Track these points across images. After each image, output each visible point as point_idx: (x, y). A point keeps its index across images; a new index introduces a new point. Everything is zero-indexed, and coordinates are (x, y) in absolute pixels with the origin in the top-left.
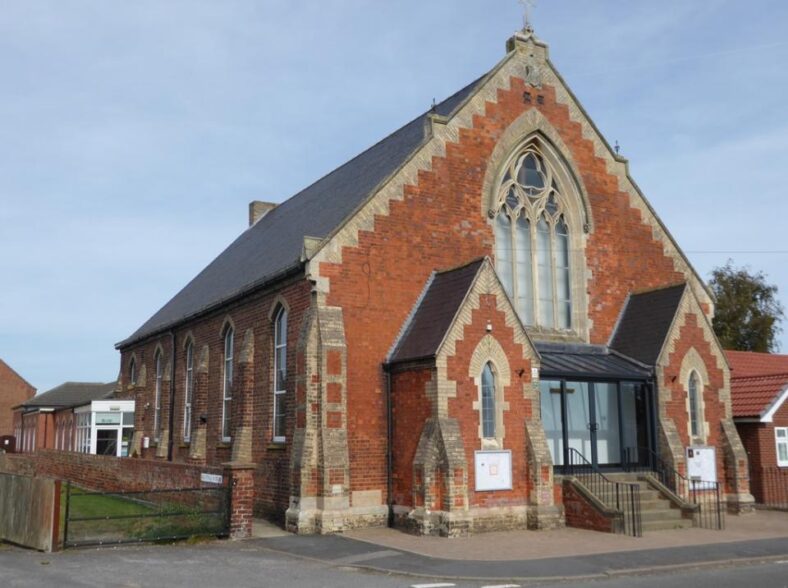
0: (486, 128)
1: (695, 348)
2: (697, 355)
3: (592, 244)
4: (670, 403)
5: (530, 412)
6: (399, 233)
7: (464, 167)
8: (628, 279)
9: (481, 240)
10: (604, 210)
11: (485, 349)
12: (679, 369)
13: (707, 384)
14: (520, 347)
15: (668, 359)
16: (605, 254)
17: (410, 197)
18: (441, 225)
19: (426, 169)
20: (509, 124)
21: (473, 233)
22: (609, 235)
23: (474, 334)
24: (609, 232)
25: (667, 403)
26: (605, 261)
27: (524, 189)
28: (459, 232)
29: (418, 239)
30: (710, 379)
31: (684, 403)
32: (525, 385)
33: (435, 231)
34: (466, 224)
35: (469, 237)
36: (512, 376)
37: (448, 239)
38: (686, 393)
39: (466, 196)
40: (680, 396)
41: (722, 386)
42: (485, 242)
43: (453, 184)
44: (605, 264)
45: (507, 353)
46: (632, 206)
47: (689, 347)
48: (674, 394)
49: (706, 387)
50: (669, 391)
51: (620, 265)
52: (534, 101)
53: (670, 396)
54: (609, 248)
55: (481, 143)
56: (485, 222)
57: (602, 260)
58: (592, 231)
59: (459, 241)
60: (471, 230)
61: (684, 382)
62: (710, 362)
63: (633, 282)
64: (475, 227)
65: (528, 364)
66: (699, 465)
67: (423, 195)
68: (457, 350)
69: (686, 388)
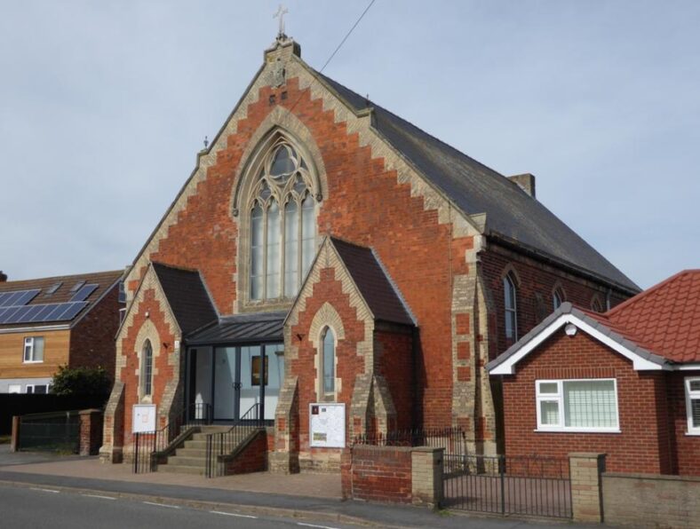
0: (238, 142)
1: (331, 303)
2: (333, 310)
3: (326, 210)
4: (296, 360)
5: (172, 375)
6: (173, 248)
7: (218, 182)
8: (362, 234)
9: (227, 237)
10: (340, 173)
11: (145, 330)
12: (309, 326)
13: (343, 338)
14: (168, 326)
15: (297, 318)
16: (339, 216)
17: (181, 219)
18: (200, 234)
19: (193, 195)
20: (255, 131)
21: (222, 233)
22: (344, 196)
23: (139, 320)
24: (344, 193)
25: (293, 361)
26: (338, 223)
27: (276, 179)
28: (212, 235)
29: (184, 249)
30: (346, 333)
31: (313, 360)
32: (170, 354)
33: (195, 240)
34: (217, 227)
35: (219, 237)
36: (161, 348)
37: (203, 244)
38: (315, 350)
39: (219, 205)
40: (307, 354)
41: (362, 339)
42: (230, 237)
43: (210, 199)
44: (339, 226)
45: (159, 332)
46: (373, 157)
47: (324, 303)
48: (301, 352)
49: (340, 341)
50: (296, 349)
51: (354, 223)
52: (278, 100)
53: (297, 354)
54: (344, 210)
55: (232, 158)
56: (231, 221)
57: (334, 223)
58: (326, 197)
59: (210, 243)
60: (220, 231)
61: (314, 338)
62: (348, 315)
63: (369, 236)
64: (223, 226)
65: (173, 339)
66: (324, 422)
67: (189, 215)
68: (128, 334)
69: (317, 344)
